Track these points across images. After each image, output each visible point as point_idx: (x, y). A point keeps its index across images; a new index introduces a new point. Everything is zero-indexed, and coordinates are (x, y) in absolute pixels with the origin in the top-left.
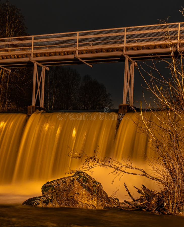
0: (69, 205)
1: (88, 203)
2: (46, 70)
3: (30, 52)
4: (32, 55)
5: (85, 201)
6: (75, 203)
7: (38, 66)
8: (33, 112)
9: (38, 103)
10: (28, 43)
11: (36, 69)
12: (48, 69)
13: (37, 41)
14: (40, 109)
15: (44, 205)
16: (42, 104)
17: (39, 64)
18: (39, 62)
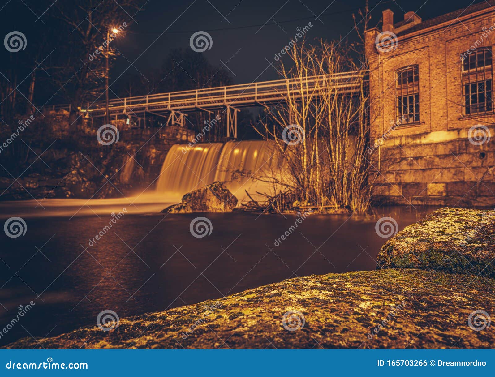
0: (202, 210)
1: (217, 207)
2: (238, 112)
3: (223, 99)
4: (225, 101)
5: (214, 206)
6: (206, 208)
7: (230, 108)
8: (228, 141)
9: (232, 135)
10: (222, 92)
11: (229, 110)
12: (239, 111)
13: (228, 90)
14: (233, 139)
15: (177, 212)
16: (235, 136)
17: (232, 107)
18: (232, 105)
